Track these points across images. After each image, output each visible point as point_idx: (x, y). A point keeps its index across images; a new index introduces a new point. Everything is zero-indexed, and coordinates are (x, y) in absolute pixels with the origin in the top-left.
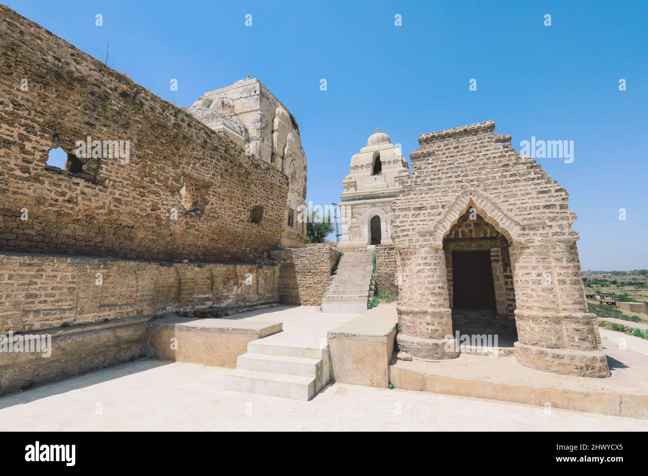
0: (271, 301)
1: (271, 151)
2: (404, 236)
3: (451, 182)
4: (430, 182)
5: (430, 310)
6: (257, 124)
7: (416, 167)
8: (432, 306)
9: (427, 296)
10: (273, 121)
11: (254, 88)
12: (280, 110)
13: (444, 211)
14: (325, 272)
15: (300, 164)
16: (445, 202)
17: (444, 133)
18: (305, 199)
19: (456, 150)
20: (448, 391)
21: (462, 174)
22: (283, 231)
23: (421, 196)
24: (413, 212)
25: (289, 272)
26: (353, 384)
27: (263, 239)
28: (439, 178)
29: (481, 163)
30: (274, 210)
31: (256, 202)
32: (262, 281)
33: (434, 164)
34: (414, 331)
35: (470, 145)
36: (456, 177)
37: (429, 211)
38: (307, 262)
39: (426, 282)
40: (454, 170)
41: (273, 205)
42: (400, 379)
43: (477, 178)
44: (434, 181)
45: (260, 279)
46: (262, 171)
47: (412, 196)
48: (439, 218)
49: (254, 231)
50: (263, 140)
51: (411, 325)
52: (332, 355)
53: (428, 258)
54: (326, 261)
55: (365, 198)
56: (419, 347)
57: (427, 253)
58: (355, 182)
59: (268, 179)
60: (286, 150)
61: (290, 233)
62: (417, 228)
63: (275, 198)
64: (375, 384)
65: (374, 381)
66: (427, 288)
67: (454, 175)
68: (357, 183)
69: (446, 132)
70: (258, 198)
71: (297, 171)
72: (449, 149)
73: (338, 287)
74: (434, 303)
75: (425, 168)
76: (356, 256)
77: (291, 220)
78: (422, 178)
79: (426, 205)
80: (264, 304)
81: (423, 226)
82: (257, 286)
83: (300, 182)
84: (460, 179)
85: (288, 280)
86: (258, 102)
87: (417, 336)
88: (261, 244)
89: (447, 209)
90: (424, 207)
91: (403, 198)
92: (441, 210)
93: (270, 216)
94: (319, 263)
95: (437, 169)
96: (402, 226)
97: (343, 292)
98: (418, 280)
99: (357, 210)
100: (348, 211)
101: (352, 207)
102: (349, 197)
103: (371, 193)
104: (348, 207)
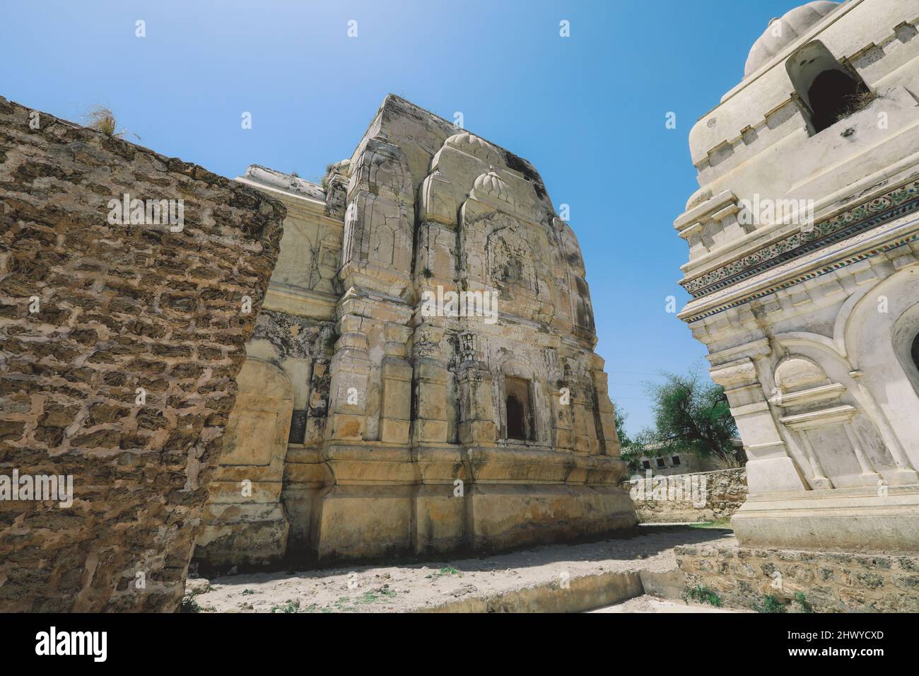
6: (360, 159)
60: (465, 205)
86: (379, 124)
99: (788, 313)
100: (741, 333)
101: (754, 305)
102: (724, 266)
103: (847, 199)
104: (732, 312)
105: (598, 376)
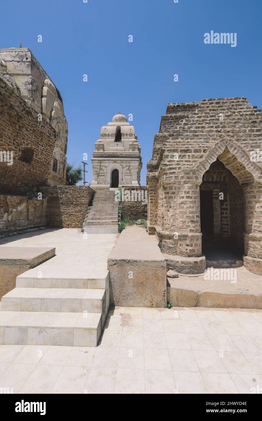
0: (40, 225)
1: (40, 111)
2: (171, 173)
3: (212, 131)
4: (195, 129)
5: (190, 234)
6: (28, 86)
7: (166, 127)
8: (191, 231)
9: (188, 223)
10: (42, 88)
11: (26, 55)
12: (47, 81)
13: (205, 155)
14: (84, 204)
15: (64, 127)
16: (207, 147)
17: (186, 104)
18: (66, 154)
19: (217, 106)
20: (218, 305)
21: (221, 126)
22: (49, 174)
23: (187, 141)
24: (180, 153)
25: (55, 203)
26: (133, 307)
27: (33, 177)
28: (203, 127)
29: (236, 118)
30: (43, 154)
31: (27, 144)
32: (31, 210)
33: (200, 115)
34: (175, 251)
35: (228, 103)
36: (216, 127)
37: (193, 154)
38: (70, 196)
39: (188, 212)
40: (215, 121)
41: (42, 150)
42: (177, 298)
43: (232, 130)
44: (198, 129)
45: (30, 208)
46: (33, 119)
47: (180, 140)
48: (201, 160)
49: (25, 169)
50: (34, 100)
51: (172, 246)
52: (112, 281)
53: (191, 192)
54: (85, 196)
55: (110, 156)
56: (183, 265)
57: (189, 188)
58: (103, 145)
59: (39, 127)
60: (53, 113)
61: (54, 176)
62: (182, 167)
63: (44, 145)
64: (154, 305)
65: (154, 303)
66: (187, 217)
67: (215, 126)
68: (104, 145)
69: (188, 104)
70: (29, 142)
71: (61, 132)
72: (212, 103)
73: (95, 215)
74: (193, 229)
75: (191, 118)
76: (106, 194)
77: (55, 167)
78: (189, 126)
79: (191, 149)
80: (34, 228)
81: (187, 166)
82: (27, 213)
83: (63, 140)
84: (219, 129)
85: (55, 209)
86: (29, 68)
87: (177, 255)
88: (32, 181)
89: (207, 153)
90: (189, 150)
91: (172, 141)
92: (202, 153)
93: (40, 159)
94: (80, 197)
95: (201, 119)
96: (170, 165)
97: (100, 218)
98: (180, 210)
99: (103, 164)
100: (98, 164)
101: (100, 162)
102: (99, 154)
103: (113, 153)
104: (98, 161)
105: (66, 162)
